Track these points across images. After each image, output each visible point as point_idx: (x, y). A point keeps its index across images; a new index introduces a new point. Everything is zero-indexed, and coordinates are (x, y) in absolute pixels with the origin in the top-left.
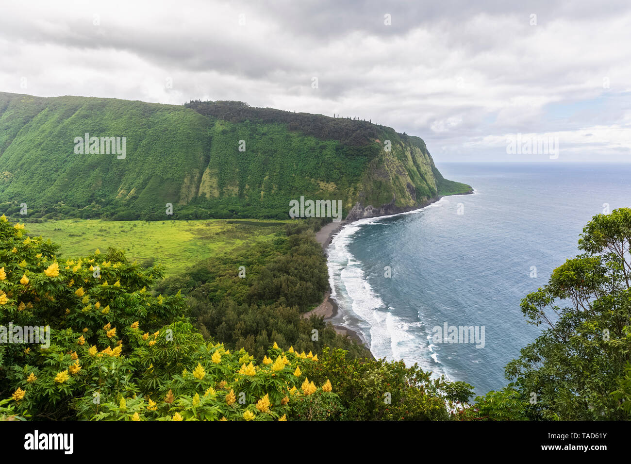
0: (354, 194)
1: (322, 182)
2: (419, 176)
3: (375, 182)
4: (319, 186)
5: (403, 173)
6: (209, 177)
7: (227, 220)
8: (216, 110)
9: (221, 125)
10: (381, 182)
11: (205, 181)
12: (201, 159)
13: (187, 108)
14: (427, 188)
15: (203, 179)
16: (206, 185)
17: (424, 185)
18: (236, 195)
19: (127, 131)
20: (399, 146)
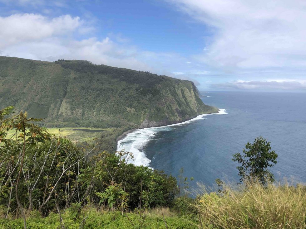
0: (144, 114)
1: (128, 108)
2: (185, 104)
3: (157, 108)
4: (126, 110)
5: (174, 103)
6: (65, 104)
7: (74, 128)
8: (73, 65)
9: (74, 74)
10: (160, 108)
11: (63, 106)
12: (62, 93)
13: (56, 64)
14: (189, 110)
15: (62, 105)
16: (63, 108)
17: (188, 109)
18: (80, 114)
19: (20, 77)
20: (172, 88)
